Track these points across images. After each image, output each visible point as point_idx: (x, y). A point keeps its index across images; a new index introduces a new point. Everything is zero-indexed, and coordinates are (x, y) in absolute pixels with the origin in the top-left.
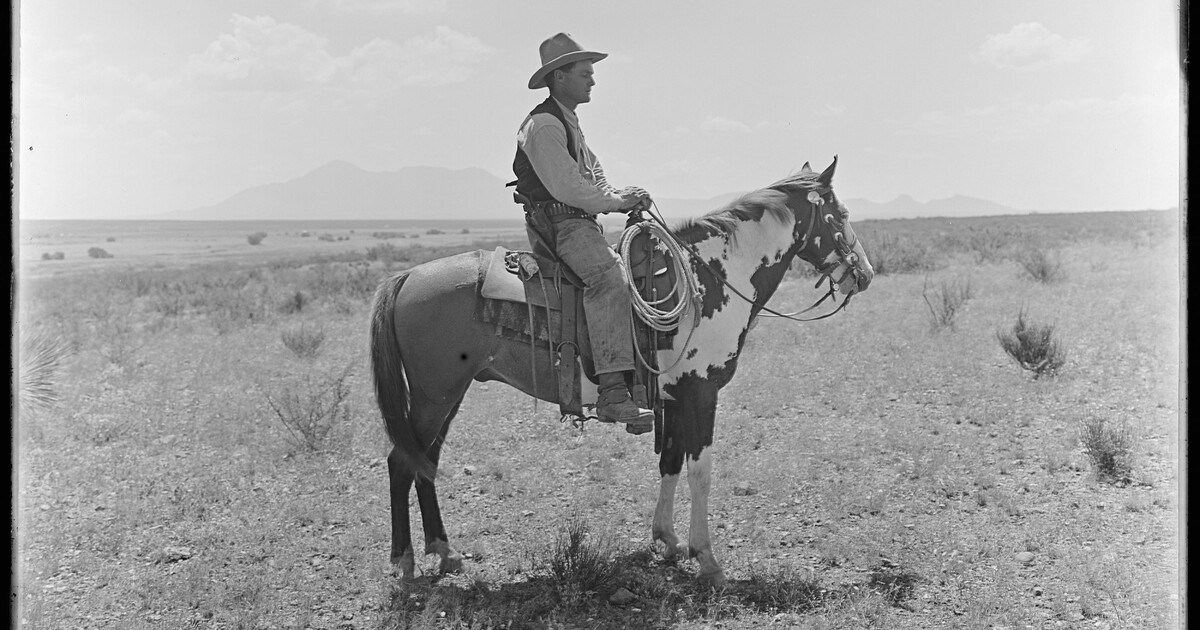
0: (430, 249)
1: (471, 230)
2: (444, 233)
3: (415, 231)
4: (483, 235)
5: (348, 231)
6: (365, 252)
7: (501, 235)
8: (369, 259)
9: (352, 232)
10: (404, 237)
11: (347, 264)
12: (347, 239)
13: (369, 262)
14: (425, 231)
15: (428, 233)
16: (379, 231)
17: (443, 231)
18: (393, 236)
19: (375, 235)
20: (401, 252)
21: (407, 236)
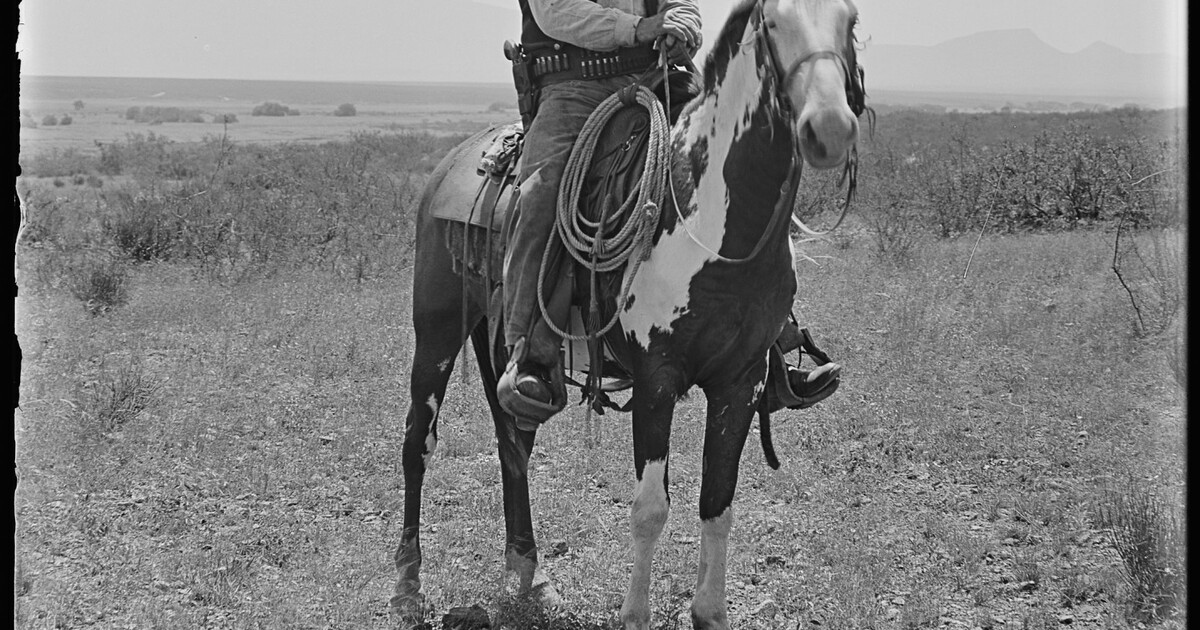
0: (250, 149)
1: (358, 107)
2: (296, 113)
3: (226, 106)
4: (390, 121)
5: (69, 104)
6: (97, 154)
7: (432, 120)
8: (100, 170)
9: (79, 105)
10: (199, 120)
11: (51, 180)
12: (67, 122)
13: (103, 178)
14: (252, 106)
15: (258, 113)
16: (142, 104)
17: (292, 107)
18: (174, 116)
19: (132, 114)
20: (179, 155)
21: (208, 118)
